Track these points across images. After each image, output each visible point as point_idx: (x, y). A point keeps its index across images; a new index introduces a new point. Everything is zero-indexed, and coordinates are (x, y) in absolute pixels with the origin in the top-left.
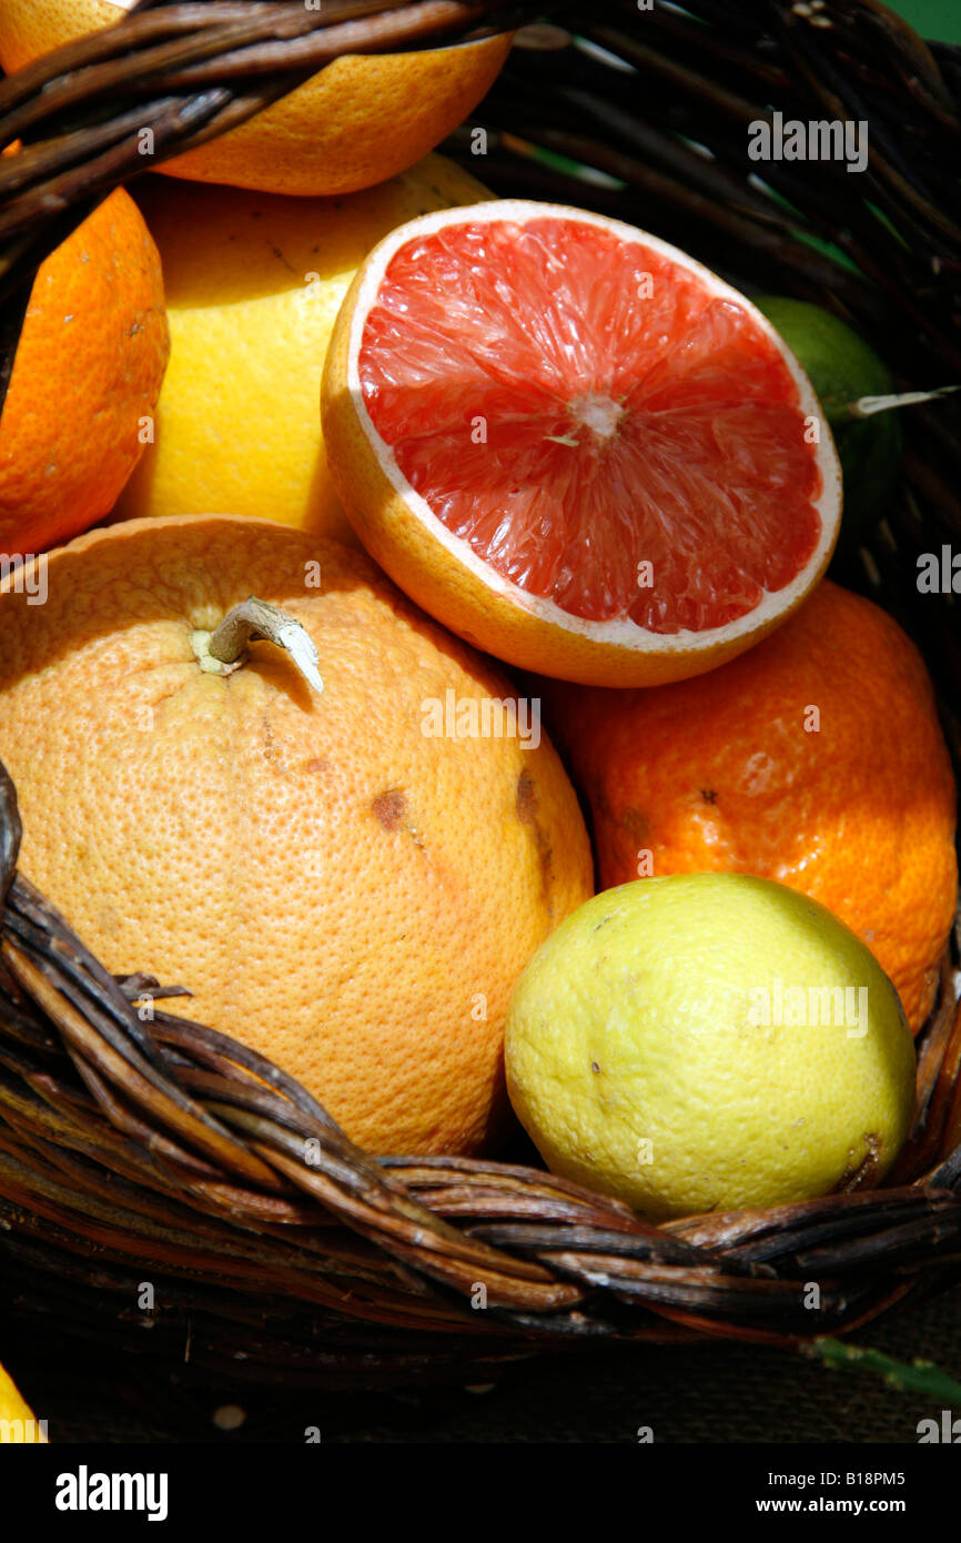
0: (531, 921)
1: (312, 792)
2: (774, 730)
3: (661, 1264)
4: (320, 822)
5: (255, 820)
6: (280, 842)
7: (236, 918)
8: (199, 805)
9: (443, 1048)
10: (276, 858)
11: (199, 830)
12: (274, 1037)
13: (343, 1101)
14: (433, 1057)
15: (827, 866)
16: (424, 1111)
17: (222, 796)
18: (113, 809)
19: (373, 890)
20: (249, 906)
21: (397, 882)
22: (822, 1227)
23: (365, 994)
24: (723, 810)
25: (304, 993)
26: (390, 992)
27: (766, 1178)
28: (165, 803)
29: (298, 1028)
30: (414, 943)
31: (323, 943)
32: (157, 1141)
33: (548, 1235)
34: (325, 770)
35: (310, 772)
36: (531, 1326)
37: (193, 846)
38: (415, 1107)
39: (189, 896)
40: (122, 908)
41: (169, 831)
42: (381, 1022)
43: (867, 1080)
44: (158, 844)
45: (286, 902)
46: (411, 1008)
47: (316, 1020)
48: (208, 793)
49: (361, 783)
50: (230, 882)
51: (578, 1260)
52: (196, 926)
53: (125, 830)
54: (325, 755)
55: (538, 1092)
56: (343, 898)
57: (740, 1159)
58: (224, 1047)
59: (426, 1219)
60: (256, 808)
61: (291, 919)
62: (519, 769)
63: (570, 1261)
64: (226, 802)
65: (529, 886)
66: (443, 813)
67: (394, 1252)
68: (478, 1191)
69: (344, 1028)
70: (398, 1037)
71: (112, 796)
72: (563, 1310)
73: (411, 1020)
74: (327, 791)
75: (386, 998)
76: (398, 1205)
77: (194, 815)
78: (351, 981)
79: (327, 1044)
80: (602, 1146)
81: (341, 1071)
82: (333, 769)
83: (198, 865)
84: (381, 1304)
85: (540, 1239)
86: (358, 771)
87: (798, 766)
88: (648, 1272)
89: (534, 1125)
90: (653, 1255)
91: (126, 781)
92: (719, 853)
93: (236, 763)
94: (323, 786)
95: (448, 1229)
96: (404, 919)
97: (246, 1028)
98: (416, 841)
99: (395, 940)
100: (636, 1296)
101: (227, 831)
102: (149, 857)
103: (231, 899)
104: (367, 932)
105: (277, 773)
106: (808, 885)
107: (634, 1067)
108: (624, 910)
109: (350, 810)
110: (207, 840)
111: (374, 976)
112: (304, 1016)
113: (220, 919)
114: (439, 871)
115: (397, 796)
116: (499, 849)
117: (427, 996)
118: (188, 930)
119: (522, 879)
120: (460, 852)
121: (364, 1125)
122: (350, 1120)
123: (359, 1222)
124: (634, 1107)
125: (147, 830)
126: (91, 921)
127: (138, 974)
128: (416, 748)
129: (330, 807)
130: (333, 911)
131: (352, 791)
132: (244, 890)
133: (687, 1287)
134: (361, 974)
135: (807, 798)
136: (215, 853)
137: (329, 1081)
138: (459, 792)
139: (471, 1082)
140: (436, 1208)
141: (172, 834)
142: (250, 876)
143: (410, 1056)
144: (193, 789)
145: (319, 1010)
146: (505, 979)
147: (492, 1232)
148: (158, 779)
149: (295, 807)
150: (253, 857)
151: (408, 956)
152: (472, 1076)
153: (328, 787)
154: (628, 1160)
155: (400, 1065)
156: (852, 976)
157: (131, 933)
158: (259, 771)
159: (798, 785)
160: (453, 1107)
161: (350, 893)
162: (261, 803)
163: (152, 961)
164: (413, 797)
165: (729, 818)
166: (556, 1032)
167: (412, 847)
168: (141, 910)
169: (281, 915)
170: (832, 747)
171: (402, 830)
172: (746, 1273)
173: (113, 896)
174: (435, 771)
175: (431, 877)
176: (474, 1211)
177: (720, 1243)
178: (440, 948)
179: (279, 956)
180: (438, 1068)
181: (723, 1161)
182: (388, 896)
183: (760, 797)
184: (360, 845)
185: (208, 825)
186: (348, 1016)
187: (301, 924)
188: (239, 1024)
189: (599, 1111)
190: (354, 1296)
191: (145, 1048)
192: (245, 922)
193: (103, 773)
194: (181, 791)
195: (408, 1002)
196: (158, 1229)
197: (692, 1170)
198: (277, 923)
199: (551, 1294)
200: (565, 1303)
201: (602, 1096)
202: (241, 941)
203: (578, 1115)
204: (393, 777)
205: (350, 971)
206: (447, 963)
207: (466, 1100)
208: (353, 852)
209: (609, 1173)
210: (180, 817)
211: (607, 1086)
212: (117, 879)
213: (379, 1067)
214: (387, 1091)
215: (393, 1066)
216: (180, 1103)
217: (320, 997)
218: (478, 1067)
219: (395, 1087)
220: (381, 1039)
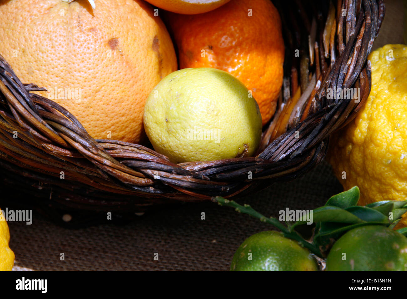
0: (155, 79)
1: (91, 37)
2: (230, 29)
3: (175, 174)
4: (93, 46)
5: (74, 44)
6: (80, 51)
7: (67, 72)
8: (58, 39)
9: (126, 113)
10: (79, 55)
11: (57, 46)
12: (76, 107)
13: (96, 127)
14: (123, 116)
15: (243, 69)
16: (120, 131)
17: (65, 37)
18: (33, 38)
19: (107, 66)
20: (70, 69)
21: (114, 65)
22: (224, 167)
23: (103, 96)
24: (214, 51)
25: (85, 95)
26: (111, 96)
27: (214, 154)
28: (48, 38)
29: (83, 105)
30: (118, 83)
31: (91, 81)
32: (32, 130)
33: (143, 164)
34: (95, 31)
35: (90, 31)
36: (138, 190)
37: (55, 51)
38: (117, 130)
39: (53, 65)
40: (34, 67)
41: (49, 46)
42: (108, 105)
43: (245, 128)
44: (45, 49)
45: (81, 68)
46: (116, 101)
47: (88, 103)
48: (60, 35)
49: (105, 35)
50: (65, 61)
51: (152, 171)
52: (55, 73)
53: (36, 45)
54: (95, 27)
55: (151, 127)
56: (98, 68)
57: (206, 148)
58: (54, 106)
59: (108, 157)
60: (74, 41)
61: (82, 73)
62: (154, 35)
63: (149, 172)
64: (66, 39)
65: (155, 69)
66: (129, 46)
67: (98, 166)
68: (124, 150)
69: (96, 106)
70: (113, 109)
71: (33, 35)
72: (148, 186)
73: (116, 105)
74: (95, 37)
75: (109, 98)
76: (100, 152)
77: (56, 41)
78: (99, 92)
79: (92, 110)
80: (168, 143)
81: (95, 118)
82: (97, 31)
83: (56, 56)
84: (102, 184)
85: (141, 165)
86: (105, 32)
87: (237, 40)
88: (171, 176)
89: (150, 136)
90: (173, 171)
91: (37, 31)
92: (212, 64)
93: (69, 28)
94: (94, 36)
95: (115, 161)
96: (116, 75)
97: (68, 104)
98: (121, 53)
99: (113, 81)
100: (168, 183)
101: (65, 47)
102: (43, 53)
103: (65, 66)
104: (105, 78)
105: (81, 31)
106: (237, 74)
107: (177, 120)
108: (178, 76)
109: (101, 43)
110: (59, 49)
111: (106, 91)
112: (85, 101)
113: (62, 72)
114: (127, 63)
115: (116, 40)
116: (146, 58)
117: (122, 98)
118: (53, 74)
119: (152, 67)
120: (134, 58)
121: (102, 134)
122: (98, 132)
123: (89, 157)
124: (176, 131)
125: (42, 45)
126: (25, 70)
127: (31, 84)
128: (123, 27)
129: (95, 42)
130: (95, 71)
131: (103, 38)
132: (69, 64)
133: (183, 181)
134: (102, 90)
135: (239, 49)
136: (61, 53)
137: (92, 121)
138: (135, 40)
139: (134, 124)
140: (112, 155)
141: (50, 47)
142: (71, 60)
143: (116, 115)
144: (56, 34)
145: (90, 100)
146: (146, 95)
147: (128, 162)
148: (46, 31)
149: (85, 41)
150: (72, 55)
151: (116, 86)
152: (135, 122)
153: (95, 36)
154: (174, 147)
155: (113, 117)
156: (242, 99)
157: (36, 75)
158: (76, 30)
159: (236, 46)
160: (129, 131)
161: (100, 67)
162: (76, 39)
163: (42, 83)
164: (120, 40)
165: (216, 54)
166: (157, 110)
167: (119, 55)
168: (39, 68)
169: (80, 72)
170: (247, 35)
171: (117, 50)
172: (201, 178)
173: (31, 63)
174: (128, 34)
175: (124, 64)
176: (123, 156)
177: (194, 170)
178: (126, 84)
179: (79, 84)
180: (124, 119)
181: (201, 149)
182: (111, 68)
183: (225, 48)
184: (104, 53)
185: (60, 45)
186: (98, 102)
187: (85, 75)
188: (66, 103)
189: (167, 133)
190: (94, 181)
191: (30, 104)
192: (69, 73)
193: (31, 29)
194: (53, 34)
195: (116, 99)
196: (39, 159)
197: (192, 151)
198: (79, 74)
199: (143, 181)
200: (148, 184)
201: (168, 128)
202: (68, 79)
203: (161, 134)
204: (115, 35)
205: (99, 89)
206: (128, 89)
207: (133, 129)
208: (101, 55)
209: (169, 151)
210: (52, 42)
211: (169, 125)
212: (33, 59)
213: (107, 118)
214: (109, 125)
215: (111, 117)
216: (39, 120)
217: (90, 96)
218: (137, 120)
219: (111, 124)
220: (108, 109)
